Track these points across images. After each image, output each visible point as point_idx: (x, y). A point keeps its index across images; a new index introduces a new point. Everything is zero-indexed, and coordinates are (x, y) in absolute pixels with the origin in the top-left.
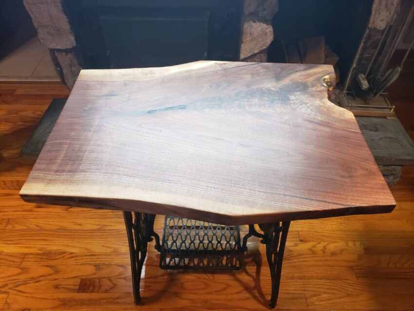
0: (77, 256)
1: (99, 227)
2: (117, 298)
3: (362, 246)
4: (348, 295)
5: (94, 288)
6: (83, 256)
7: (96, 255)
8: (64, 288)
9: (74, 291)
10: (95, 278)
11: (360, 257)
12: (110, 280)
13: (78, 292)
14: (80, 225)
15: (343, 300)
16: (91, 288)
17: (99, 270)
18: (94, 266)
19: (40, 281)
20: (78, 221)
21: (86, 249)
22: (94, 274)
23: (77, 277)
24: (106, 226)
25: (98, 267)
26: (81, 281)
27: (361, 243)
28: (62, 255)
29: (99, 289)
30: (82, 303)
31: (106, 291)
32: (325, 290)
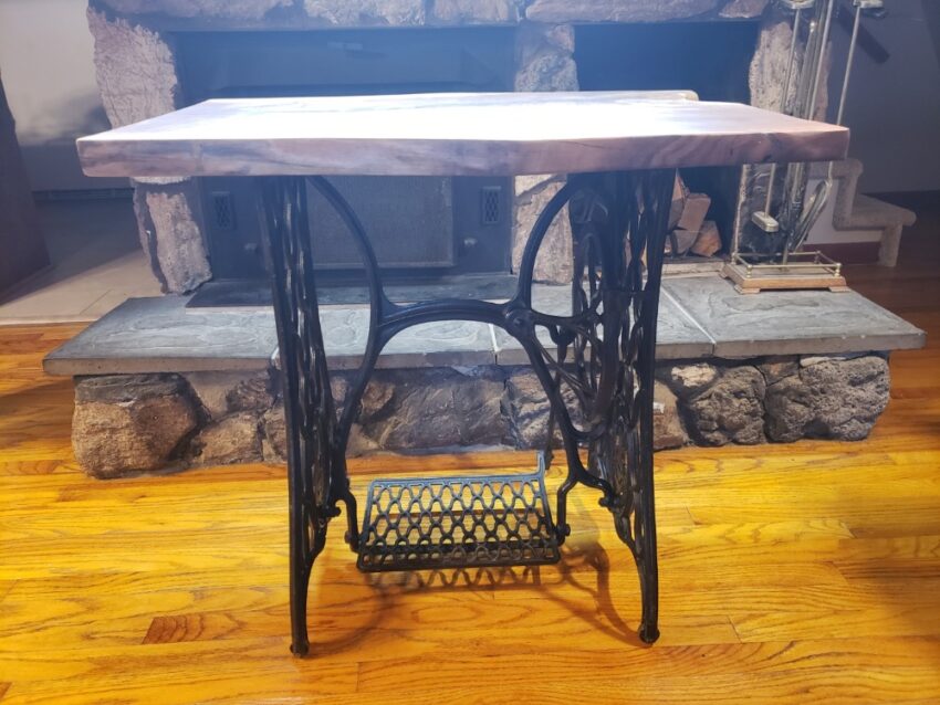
0: (147, 578)
1: (209, 525)
2: (246, 649)
3: (843, 524)
4: (836, 612)
5: (186, 632)
6: (163, 576)
7: (198, 573)
8: (109, 637)
9: (134, 640)
10: (190, 614)
11: (844, 544)
12: (230, 617)
13: (143, 643)
14: (162, 524)
15: (824, 621)
16: (179, 634)
17: (202, 598)
18: (191, 592)
19: (46, 628)
20: (158, 518)
21: (172, 564)
22: (191, 606)
23: (145, 615)
24: (228, 522)
25: (200, 594)
26: (153, 623)
27: (841, 521)
28: (111, 579)
29: (200, 633)
30: (153, 663)
31: (218, 637)
32: (774, 606)
